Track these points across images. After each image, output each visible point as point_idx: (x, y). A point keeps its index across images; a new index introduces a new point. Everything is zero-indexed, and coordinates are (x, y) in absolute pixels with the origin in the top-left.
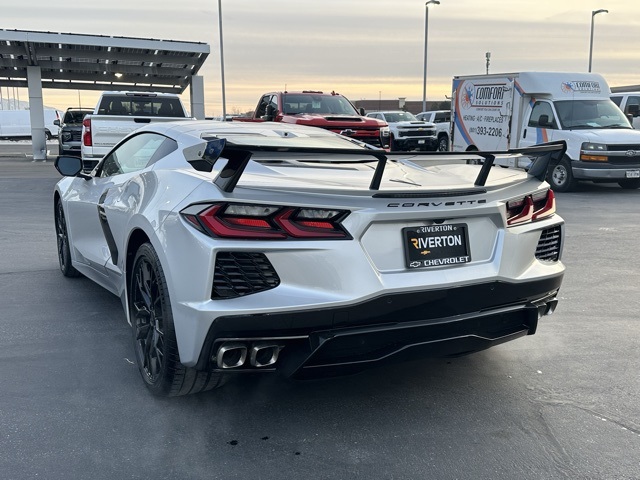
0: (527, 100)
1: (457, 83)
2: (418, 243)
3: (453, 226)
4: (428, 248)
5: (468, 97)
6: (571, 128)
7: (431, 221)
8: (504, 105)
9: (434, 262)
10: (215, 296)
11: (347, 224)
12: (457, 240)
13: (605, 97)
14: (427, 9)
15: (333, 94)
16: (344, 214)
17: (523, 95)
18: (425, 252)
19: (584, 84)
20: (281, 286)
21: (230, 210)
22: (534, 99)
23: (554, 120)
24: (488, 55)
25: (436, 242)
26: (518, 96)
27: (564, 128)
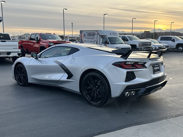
0: (101, 37)
1: (81, 32)
4: (156, 70)
5: (85, 36)
6: (113, 44)
8: (95, 38)
10: (126, 81)
11: (146, 65)
13: (118, 36)
14: (63, 11)
15: (54, 34)
16: (145, 63)
17: (100, 36)
19: (114, 33)
20: (136, 78)
21: (127, 63)
22: (102, 37)
23: (108, 42)
24: (72, 23)
26: (99, 36)
27: (111, 44)
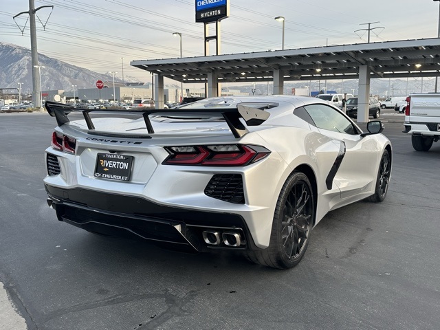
2: (103, 163)
3: (124, 156)
4: (108, 167)
7: (113, 152)
9: (108, 176)
12: (125, 166)
18: (106, 169)
25: (113, 164)
